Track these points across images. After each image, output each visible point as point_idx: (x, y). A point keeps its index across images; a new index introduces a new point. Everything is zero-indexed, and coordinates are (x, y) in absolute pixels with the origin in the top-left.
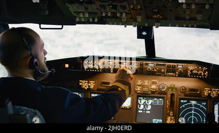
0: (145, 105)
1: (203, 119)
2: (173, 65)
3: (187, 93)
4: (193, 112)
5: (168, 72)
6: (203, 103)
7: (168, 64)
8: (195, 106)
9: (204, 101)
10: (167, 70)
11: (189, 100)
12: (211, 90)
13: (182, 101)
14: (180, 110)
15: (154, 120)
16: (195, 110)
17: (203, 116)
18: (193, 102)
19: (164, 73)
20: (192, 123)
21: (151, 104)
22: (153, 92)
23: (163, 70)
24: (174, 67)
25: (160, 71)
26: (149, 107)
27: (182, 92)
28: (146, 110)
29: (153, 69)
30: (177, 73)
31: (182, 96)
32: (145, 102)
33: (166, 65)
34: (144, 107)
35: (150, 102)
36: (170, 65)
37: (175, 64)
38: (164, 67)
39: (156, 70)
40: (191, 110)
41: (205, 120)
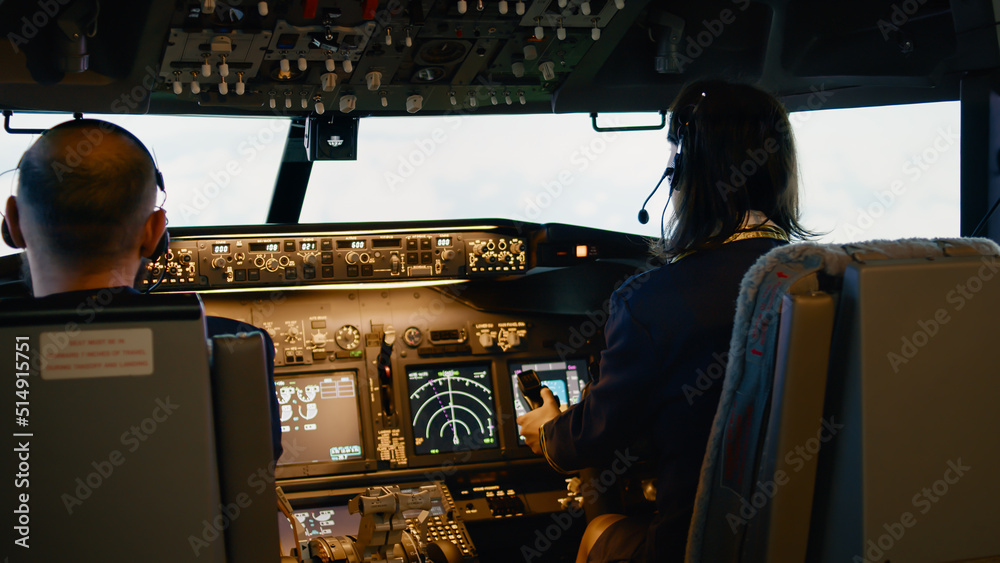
0: (297, 405)
1: (485, 425)
2: (423, 240)
3: (426, 345)
4: (451, 405)
5: (411, 261)
6: (477, 375)
7: (409, 237)
8: (456, 385)
9: (479, 366)
10: (408, 255)
11: (434, 370)
12: (497, 329)
13: (414, 376)
14: (413, 405)
15: (334, 450)
16: (458, 399)
17: (483, 415)
18: (449, 375)
19: (399, 266)
20: (456, 441)
21: (317, 400)
22: (318, 358)
23: (395, 258)
24: (427, 245)
25: (384, 261)
26: (312, 411)
27: (412, 347)
28: (303, 422)
29: (365, 258)
30: (438, 262)
31: (414, 358)
32: (294, 396)
33: (403, 242)
34: (295, 413)
35: (312, 391)
36: (415, 240)
37: (430, 236)
38: (396, 250)
39: (372, 261)
40: (445, 400)
41: (490, 427)
